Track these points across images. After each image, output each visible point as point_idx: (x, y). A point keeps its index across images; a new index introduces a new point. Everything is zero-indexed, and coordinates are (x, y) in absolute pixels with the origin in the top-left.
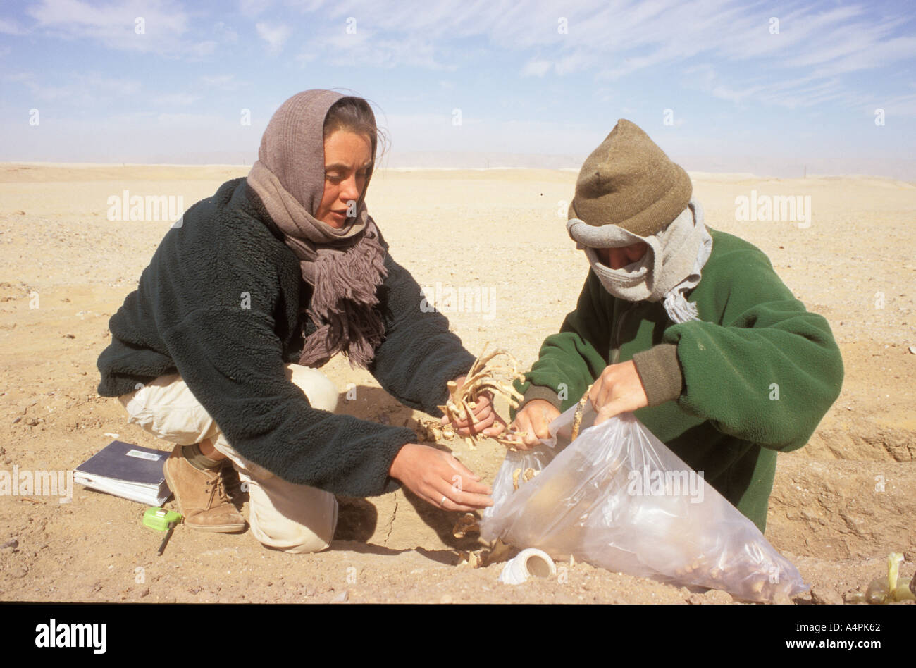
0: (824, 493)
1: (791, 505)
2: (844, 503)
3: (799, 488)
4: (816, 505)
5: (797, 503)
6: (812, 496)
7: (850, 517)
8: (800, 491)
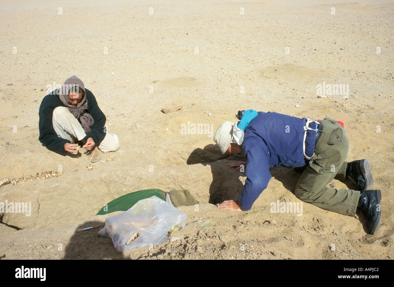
0: (174, 180)
1: (166, 184)
2: (180, 182)
3: (167, 179)
4: (173, 183)
5: (167, 184)
6: (171, 181)
7: (181, 186)
8: (168, 180)
